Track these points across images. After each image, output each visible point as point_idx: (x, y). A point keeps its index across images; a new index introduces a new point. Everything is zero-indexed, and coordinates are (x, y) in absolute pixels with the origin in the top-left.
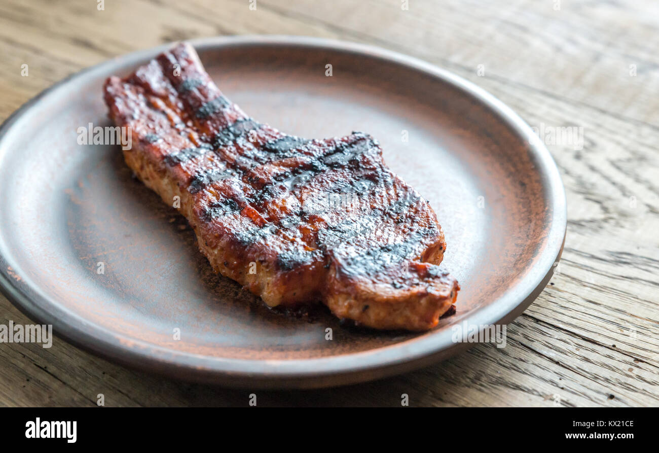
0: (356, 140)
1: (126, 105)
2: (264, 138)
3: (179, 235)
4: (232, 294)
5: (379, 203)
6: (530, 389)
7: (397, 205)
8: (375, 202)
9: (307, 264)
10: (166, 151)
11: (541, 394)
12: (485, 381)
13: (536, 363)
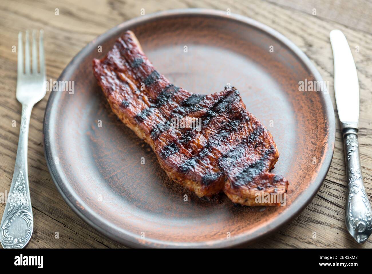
0: (227, 93)
1: (107, 81)
2: (182, 98)
3: (148, 155)
4: (180, 191)
5: (245, 135)
6: (324, 222)
7: (254, 135)
8: (243, 134)
9: (216, 181)
10: (135, 114)
11: (329, 225)
12: (303, 220)
13: (325, 206)
